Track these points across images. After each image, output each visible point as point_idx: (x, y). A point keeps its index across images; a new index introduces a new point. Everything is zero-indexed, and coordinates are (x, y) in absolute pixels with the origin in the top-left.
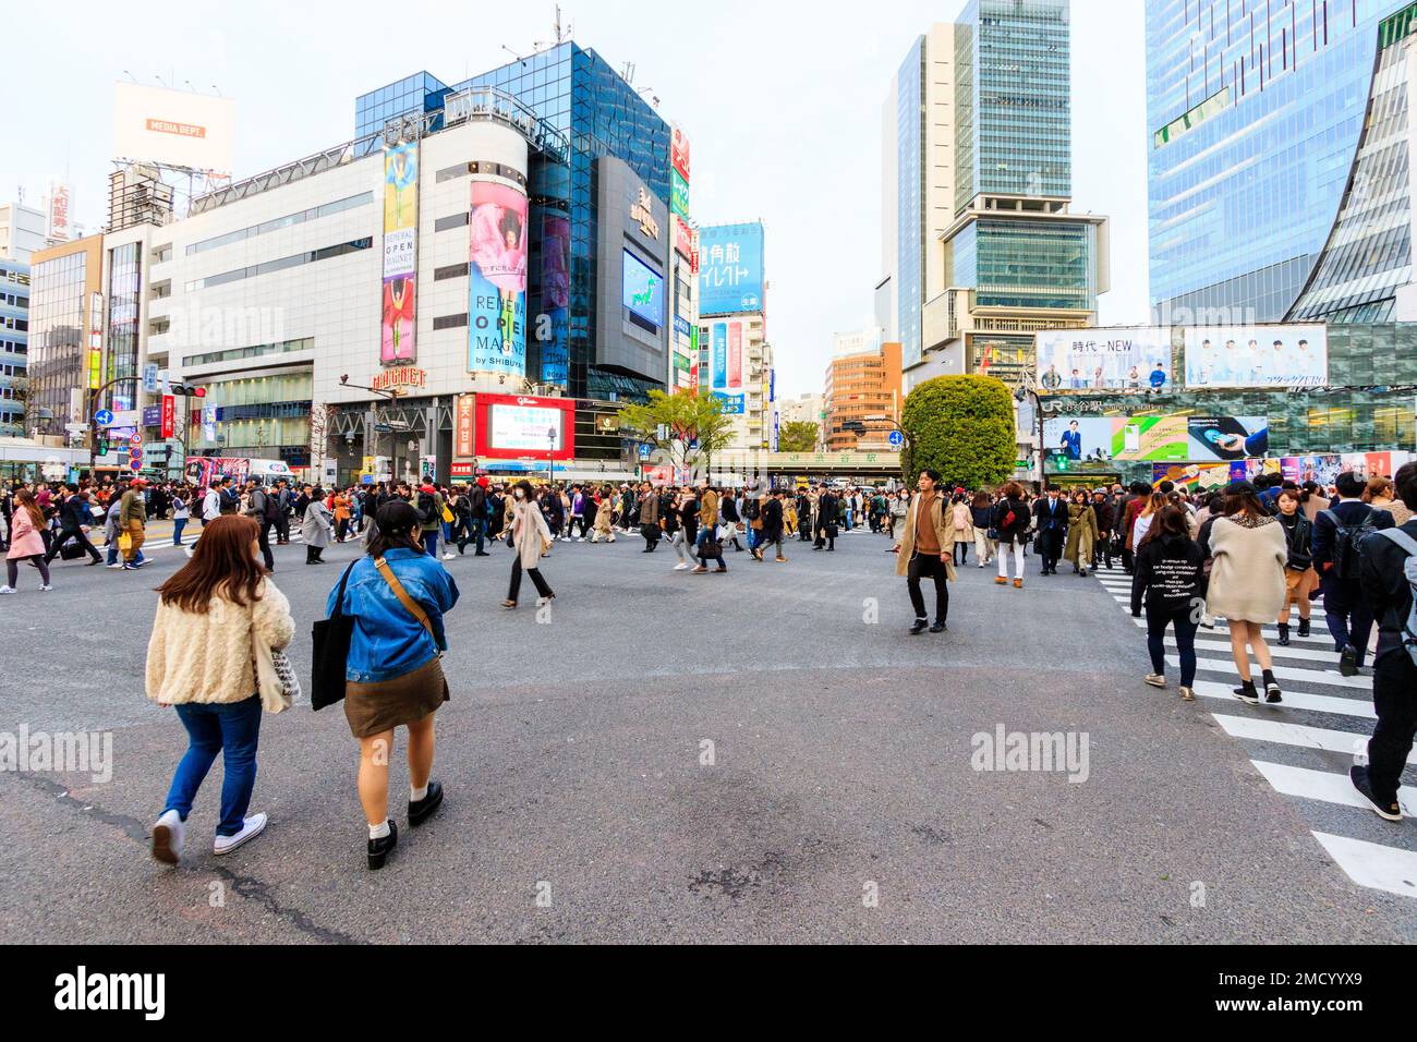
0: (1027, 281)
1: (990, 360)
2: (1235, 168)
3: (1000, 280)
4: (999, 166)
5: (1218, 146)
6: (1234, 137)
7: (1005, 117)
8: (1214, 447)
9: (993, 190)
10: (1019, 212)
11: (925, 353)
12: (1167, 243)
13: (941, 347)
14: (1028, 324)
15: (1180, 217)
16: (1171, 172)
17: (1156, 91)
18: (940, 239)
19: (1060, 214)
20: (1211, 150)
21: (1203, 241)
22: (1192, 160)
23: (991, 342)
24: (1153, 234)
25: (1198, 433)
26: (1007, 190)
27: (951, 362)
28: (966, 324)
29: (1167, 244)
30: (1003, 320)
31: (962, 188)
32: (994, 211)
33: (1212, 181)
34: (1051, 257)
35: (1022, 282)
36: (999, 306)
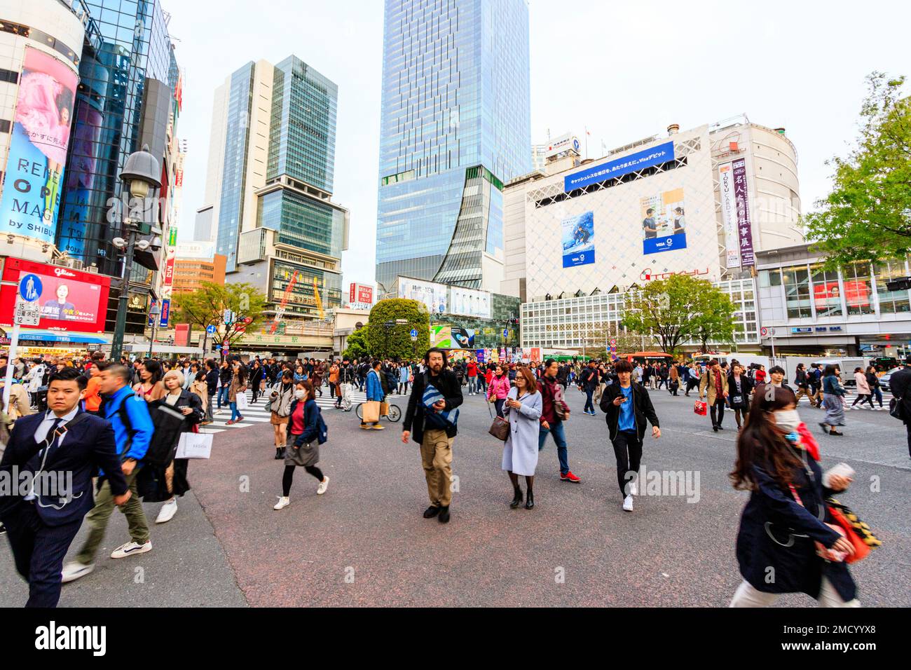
0: (308, 234)
1: (283, 277)
2: (416, 208)
3: (293, 229)
4: (296, 162)
5: (409, 195)
6: (415, 193)
7: (302, 136)
8: (459, 342)
9: (293, 175)
10: (305, 193)
11: (238, 265)
12: (387, 233)
13: (251, 263)
14: (306, 259)
15: (391, 223)
16: (389, 199)
17: (385, 158)
18: (256, 193)
19: (326, 200)
20: (406, 195)
21: (401, 237)
22: (398, 197)
23: (286, 266)
24: (379, 227)
25: (454, 335)
26: (300, 178)
27: (259, 275)
28: (271, 252)
29: (385, 235)
30: (293, 254)
31: (272, 167)
32: (292, 187)
33: (406, 210)
34: (321, 224)
35: (305, 234)
36: (291, 245)
